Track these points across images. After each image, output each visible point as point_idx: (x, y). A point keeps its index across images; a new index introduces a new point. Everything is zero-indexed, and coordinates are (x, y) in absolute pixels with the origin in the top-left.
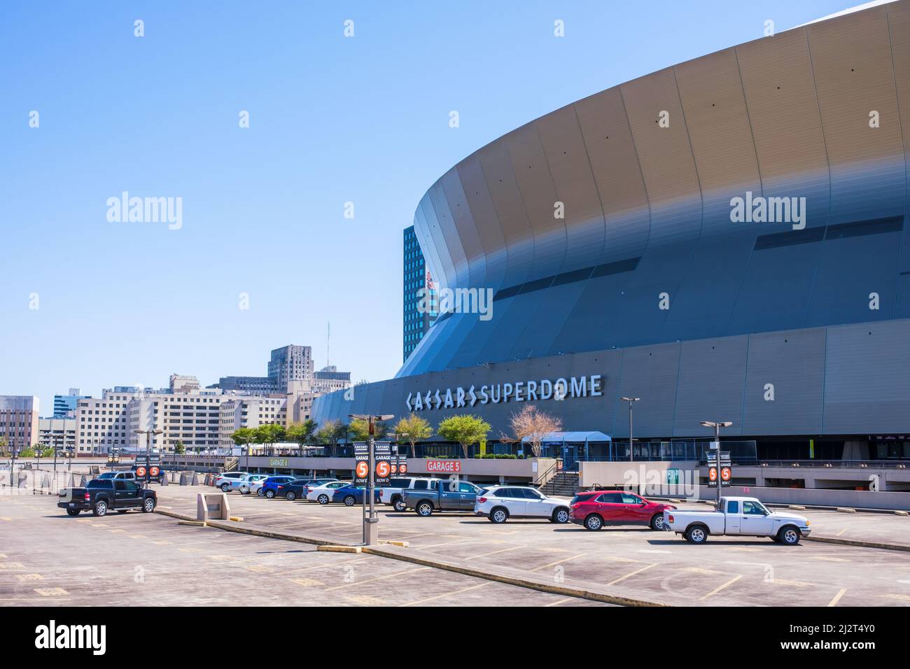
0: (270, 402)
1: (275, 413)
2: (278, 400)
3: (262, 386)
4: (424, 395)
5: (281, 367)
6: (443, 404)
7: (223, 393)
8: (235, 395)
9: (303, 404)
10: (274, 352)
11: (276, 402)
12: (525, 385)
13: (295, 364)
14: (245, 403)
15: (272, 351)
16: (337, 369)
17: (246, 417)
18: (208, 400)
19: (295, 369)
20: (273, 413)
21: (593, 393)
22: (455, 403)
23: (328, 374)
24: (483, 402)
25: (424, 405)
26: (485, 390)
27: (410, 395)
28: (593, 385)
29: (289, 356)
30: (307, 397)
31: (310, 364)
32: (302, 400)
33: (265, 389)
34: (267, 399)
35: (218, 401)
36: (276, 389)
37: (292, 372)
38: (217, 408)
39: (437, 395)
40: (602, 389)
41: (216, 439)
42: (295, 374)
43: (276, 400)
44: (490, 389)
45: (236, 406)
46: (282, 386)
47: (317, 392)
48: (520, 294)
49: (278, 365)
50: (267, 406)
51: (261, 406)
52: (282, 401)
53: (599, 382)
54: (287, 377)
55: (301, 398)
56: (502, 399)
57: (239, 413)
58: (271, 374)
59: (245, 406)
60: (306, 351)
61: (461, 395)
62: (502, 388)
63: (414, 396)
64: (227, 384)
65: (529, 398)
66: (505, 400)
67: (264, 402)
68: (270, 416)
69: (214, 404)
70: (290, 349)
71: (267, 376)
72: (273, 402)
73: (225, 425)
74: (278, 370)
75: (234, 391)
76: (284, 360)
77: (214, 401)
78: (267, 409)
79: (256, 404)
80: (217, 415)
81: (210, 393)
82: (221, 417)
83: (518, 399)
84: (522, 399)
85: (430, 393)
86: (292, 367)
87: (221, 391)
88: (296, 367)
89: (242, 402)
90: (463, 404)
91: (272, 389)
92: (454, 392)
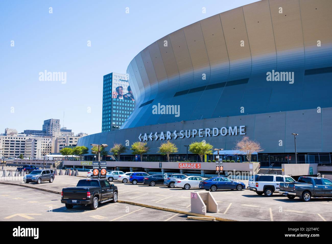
0: (45, 140)
1: (47, 144)
2: (49, 139)
3: (40, 134)
4: (148, 135)
5: (48, 127)
6: (159, 138)
7: (27, 136)
8: (32, 137)
9: (59, 140)
10: (45, 121)
11: (48, 140)
12: (204, 130)
13: (53, 126)
14: (36, 140)
15: (44, 121)
16: (67, 128)
17: (36, 145)
18: (21, 139)
19: (53, 128)
20: (46, 144)
21: (241, 134)
22: (165, 138)
23: (64, 130)
24: (181, 137)
25: (148, 139)
26: (182, 132)
27: (141, 135)
28: (241, 130)
29: (51, 123)
30: (61, 138)
31: (59, 126)
32: (58, 139)
33: (41, 135)
34: (44, 138)
35: (25, 139)
36: (45, 135)
37: (52, 129)
38: (24, 141)
39: (156, 135)
40: (245, 132)
41: (23, 153)
42: (53, 130)
43: (48, 139)
44: (185, 132)
45: (33, 141)
46: (48, 134)
47: (64, 136)
48: (189, 93)
49: (47, 126)
50: (44, 141)
51: (42, 141)
52: (50, 139)
53: (244, 129)
54: (50, 130)
55: (58, 138)
56: (191, 136)
57: (34, 143)
58: (44, 129)
59: (36, 141)
60: (58, 121)
61: (169, 134)
62: (191, 131)
63: (143, 135)
64: (27, 132)
65: (206, 136)
66: (193, 136)
67: (43, 139)
68: (45, 145)
69: (23, 140)
70: (51, 120)
71: (42, 130)
72: (47, 140)
73: (27, 148)
74: (47, 128)
75: (31, 135)
76: (49, 124)
77: (23, 139)
78: (44, 142)
79: (40, 140)
80: (24, 144)
81: (22, 136)
82: (26, 145)
83: (200, 136)
84: (202, 136)
85: (152, 133)
86: (52, 127)
87: (26, 135)
88: (54, 127)
89: (35, 139)
90: (170, 138)
91: (44, 135)
92: (165, 133)
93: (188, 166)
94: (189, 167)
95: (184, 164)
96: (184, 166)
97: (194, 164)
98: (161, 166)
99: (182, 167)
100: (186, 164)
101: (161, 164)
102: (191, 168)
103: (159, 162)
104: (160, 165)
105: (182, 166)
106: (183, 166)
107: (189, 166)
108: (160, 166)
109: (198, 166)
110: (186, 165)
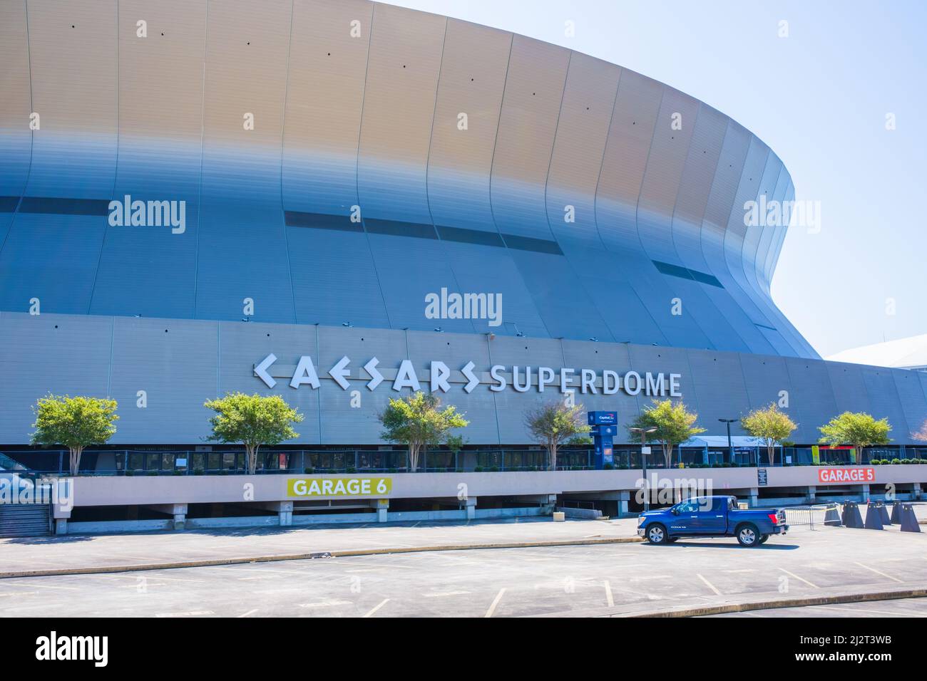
22: (424, 383)
24: (495, 389)
27: (271, 358)
28: (673, 384)
39: (370, 368)
40: (682, 390)
56: (533, 387)
61: (441, 373)
65: (585, 390)
66: (542, 389)
83: (565, 390)
85: (346, 361)
90: (446, 387)
93: (843, 477)
94: (847, 480)
95: (832, 472)
96: (834, 477)
97: (857, 470)
98: (766, 480)
99: (827, 480)
100: (838, 471)
101: (762, 475)
102: (852, 480)
103: (755, 469)
104: (759, 476)
105: (827, 476)
106: (831, 478)
107: (847, 476)
108: (762, 479)
109: (869, 474)
110: (839, 473)
